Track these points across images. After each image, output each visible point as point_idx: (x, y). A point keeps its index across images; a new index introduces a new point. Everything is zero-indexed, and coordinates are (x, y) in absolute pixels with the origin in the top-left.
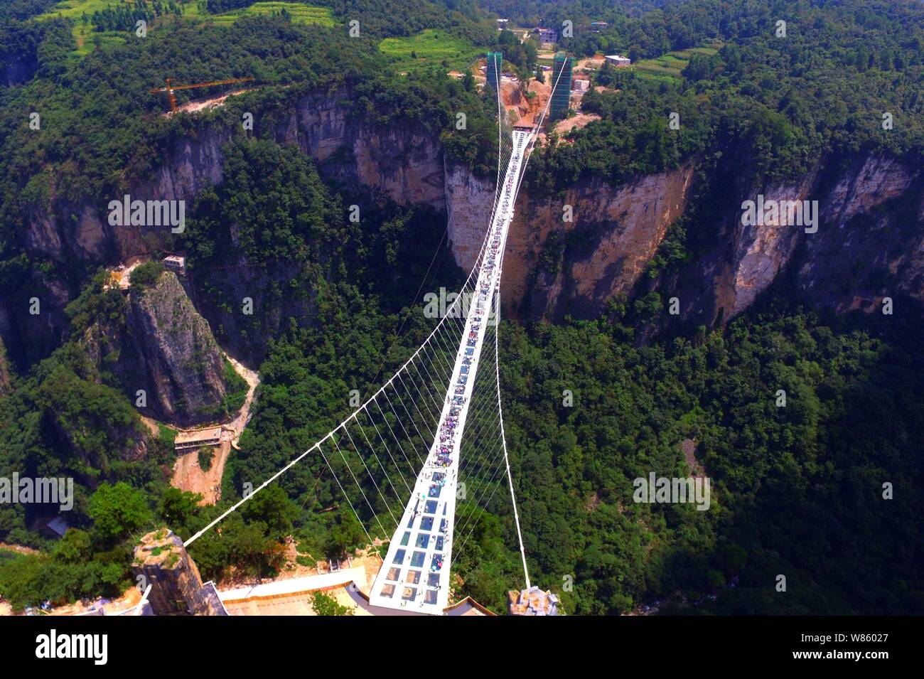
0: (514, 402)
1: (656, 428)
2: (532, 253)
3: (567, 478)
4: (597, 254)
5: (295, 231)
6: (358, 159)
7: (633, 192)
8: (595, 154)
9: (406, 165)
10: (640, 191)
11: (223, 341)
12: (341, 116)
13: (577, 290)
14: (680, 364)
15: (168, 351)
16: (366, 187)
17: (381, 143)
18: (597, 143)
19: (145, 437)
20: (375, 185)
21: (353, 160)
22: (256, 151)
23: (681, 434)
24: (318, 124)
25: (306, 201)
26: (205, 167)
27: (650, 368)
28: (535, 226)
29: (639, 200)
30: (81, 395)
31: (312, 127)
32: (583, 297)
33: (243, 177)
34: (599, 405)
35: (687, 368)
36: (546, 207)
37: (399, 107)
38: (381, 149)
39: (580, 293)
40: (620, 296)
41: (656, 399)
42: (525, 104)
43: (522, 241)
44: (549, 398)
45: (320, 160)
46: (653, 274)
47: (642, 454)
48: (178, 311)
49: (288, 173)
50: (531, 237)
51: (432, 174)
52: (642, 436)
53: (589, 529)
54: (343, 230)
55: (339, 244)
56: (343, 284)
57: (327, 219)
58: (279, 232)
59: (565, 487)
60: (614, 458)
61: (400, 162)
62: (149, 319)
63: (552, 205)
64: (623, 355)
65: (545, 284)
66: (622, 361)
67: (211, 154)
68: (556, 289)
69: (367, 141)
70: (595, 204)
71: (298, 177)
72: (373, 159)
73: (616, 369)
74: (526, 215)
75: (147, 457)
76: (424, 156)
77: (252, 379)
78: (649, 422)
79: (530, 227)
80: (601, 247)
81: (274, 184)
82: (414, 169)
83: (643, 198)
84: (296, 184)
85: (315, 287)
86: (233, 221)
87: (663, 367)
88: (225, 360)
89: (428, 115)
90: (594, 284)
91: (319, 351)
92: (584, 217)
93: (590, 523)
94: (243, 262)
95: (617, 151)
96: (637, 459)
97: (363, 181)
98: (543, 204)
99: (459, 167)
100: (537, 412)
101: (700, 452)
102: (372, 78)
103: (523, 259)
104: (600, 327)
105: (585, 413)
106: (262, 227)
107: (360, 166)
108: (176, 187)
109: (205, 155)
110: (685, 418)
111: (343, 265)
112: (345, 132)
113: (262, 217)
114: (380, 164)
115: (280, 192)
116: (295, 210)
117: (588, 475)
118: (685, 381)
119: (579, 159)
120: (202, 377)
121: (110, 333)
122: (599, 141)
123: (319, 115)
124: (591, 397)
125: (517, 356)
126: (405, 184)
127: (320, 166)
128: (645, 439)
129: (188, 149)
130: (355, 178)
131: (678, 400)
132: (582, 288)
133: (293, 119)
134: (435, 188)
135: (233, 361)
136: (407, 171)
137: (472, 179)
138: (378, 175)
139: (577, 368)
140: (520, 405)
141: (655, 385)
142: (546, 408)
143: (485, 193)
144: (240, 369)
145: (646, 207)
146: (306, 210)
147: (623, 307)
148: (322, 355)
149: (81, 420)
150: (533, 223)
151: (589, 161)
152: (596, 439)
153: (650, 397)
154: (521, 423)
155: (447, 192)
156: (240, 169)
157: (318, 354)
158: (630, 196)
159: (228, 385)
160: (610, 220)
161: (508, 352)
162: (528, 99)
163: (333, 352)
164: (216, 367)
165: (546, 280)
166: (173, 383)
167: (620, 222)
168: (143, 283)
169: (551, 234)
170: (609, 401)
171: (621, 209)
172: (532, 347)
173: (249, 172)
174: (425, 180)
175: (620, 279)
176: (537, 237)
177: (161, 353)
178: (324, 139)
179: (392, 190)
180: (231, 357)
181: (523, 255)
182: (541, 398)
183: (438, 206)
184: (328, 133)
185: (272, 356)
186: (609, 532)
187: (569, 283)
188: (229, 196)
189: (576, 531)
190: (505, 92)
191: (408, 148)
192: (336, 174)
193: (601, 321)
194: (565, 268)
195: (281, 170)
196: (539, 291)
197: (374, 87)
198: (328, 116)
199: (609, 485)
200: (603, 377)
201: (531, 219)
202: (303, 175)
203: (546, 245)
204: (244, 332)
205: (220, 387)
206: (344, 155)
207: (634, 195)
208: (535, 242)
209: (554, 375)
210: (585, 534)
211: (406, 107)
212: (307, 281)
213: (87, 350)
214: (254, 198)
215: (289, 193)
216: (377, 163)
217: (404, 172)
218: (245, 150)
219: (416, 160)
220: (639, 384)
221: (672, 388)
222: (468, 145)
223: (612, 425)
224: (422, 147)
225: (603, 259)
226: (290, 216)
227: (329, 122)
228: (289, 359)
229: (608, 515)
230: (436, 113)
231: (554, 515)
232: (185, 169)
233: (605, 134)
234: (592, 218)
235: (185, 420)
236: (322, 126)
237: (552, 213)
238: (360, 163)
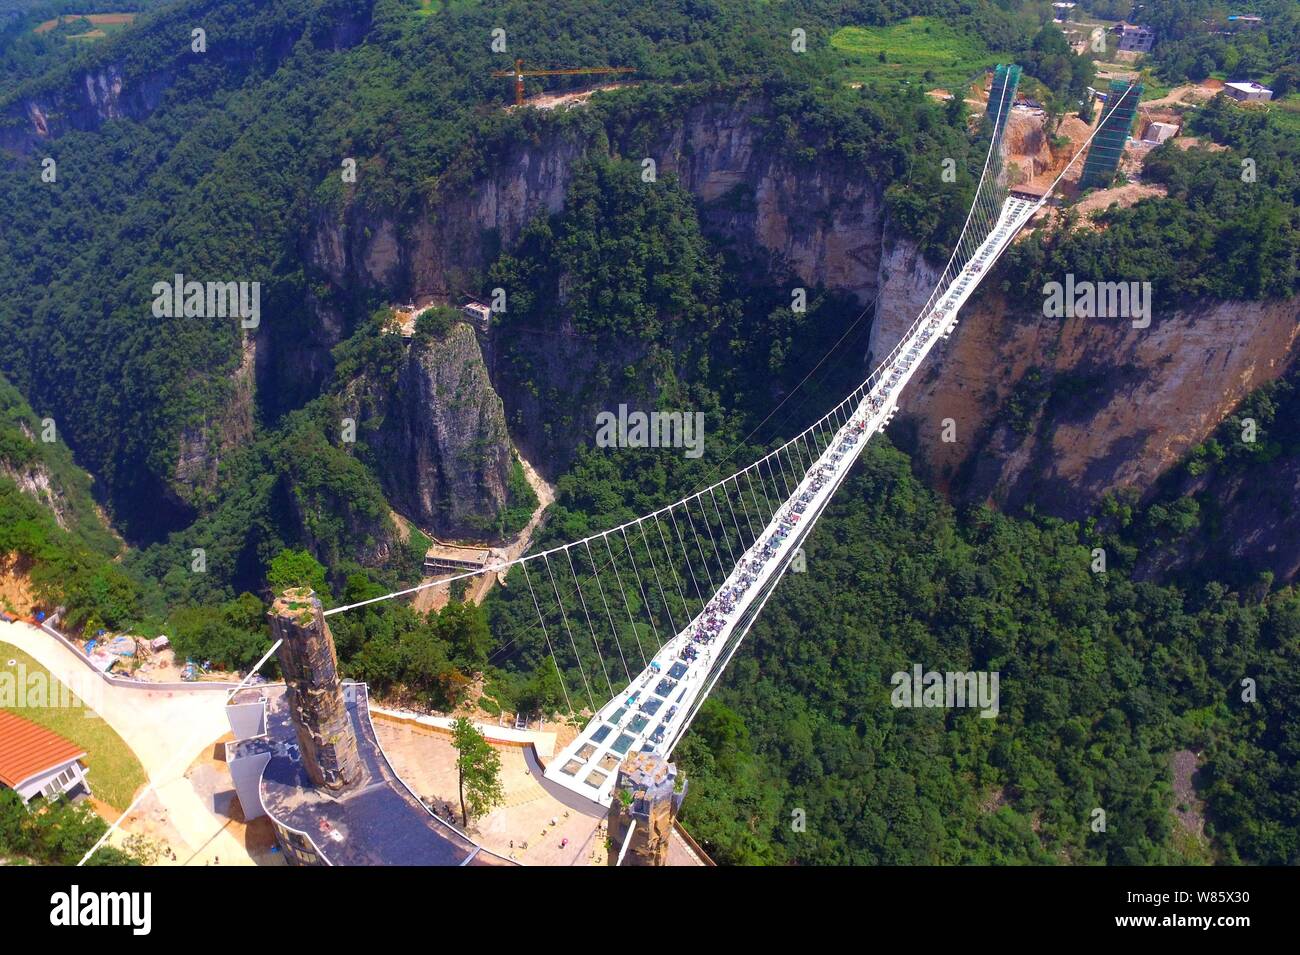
0: (908, 617)
1: (1134, 718)
2: (993, 394)
3: (962, 753)
4: (1102, 417)
5: (647, 298)
6: (760, 207)
7: (1190, 325)
8: (1136, 253)
9: (828, 227)
10: (1203, 327)
11: (518, 432)
12: (748, 140)
13: (1055, 469)
14: (1208, 626)
15: (443, 431)
16: (763, 249)
17: (798, 189)
18: (1145, 236)
19: (390, 539)
20: (777, 250)
21: (752, 208)
22: (616, 176)
23: (1178, 740)
24: (712, 148)
25: (671, 256)
26: (542, 187)
27: (1151, 619)
28: (1006, 354)
29: (1198, 341)
30: (325, 465)
31: (703, 149)
32: (1064, 481)
33: (590, 209)
34: (1045, 657)
35: (1219, 635)
36: (1031, 327)
37: (835, 136)
38: (795, 197)
39: (1059, 474)
40: (1128, 492)
41: (1148, 671)
42: (1046, 155)
43: (982, 374)
44: (966, 624)
45: (706, 200)
46: (1195, 468)
47: (1096, 751)
48: (466, 380)
49: (653, 213)
50: (997, 370)
51: (866, 247)
52: (1106, 724)
53: (974, 838)
54: (716, 308)
55: (707, 328)
56: (699, 386)
57: (697, 288)
58: (625, 296)
59: (955, 766)
60: (1047, 743)
61: (820, 220)
62: (427, 382)
63: (1041, 326)
64: (1109, 587)
65: (1003, 447)
66: (1103, 597)
67: (555, 171)
68: (1019, 460)
69: (778, 183)
70: (1117, 336)
71: (667, 220)
72: (782, 210)
73: (1090, 608)
74: (996, 334)
75: (387, 566)
76: (858, 218)
77: (545, 495)
78: (1124, 705)
79: (1000, 354)
80: (1112, 407)
81: (632, 226)
82: (839, 235)
83: (1206, 339)
84: (662, 229)
85: (658, 383)
86: (564, 269)
87: (1175, 623)
88: (515, 460)
89: (876, 155)
90: (1087, 464)
91: (644, 475)
92: (1094, 353)
93: (978, 830)
94: (567, 329)
95: (1176, 254)
96: (1087, 757)
97: (761, 242)
98: (1028, 321)
99: (904, 242)
100: (941, 641)
101: (1205, 777)
102: (804, 88)
103: (978, 401)
104: (1080, 534)
105: (1021, 664)
106: (602, 285)
107: (760, 218)
108: (501, 209)
109: (547, 171)
110: (1191, 715)
111: (705, 359)
112: (750, 166)
113: (605, 269)
114: (790, 220)
115: (637, 238)
116: (652, 267)
117: (996, 758)
118: (1208, 657)
119: (1106, 259)
120: (479, 476)
121: (377, 392)
122: (1150, 232)
124: (1035, 640)
125: (931, 549)
126: (821, 256)
127: (703, 210)
128: (1109, 729)
129: (526, 160)
130: (749, 235)
131: (1187, 682)
132: (1064, 466)
133: (678, 136)
134: (865, 269)
135: (526, 464)
136: (829, 236)
137: (921, 264)
138: (784, 235)
139: (1025, 590)
140: (918, 623)
141: (1153, 649)
142: (956, 638)
144: (532, 476)
145: (1211, 355)
146: (669, 269)
147: (1128, 511)
148: (647, 482)
149: (319, 497)
150: (1006, 349)
151: (1122, 264)
152: (1026, 707)
153: (1138, 666)
154: (911, 650)
155: (880, 278)
156: (588, 197)
157: (642, 479)
158: (1184, 332)
159: (511, 495)
160: (1136, 365)
161: (918, 539)
162: (1054, 147)
163: (662, 481)
164: (500, 466)
165: (1007, 440)
166: (441, 475)
167: (1154, 372)
168: (430, 332)
169: (1030, 370)
170: (1064, 653)
171: (1162, 351)
172: (959, 540)
173: (600, 204)
174: (853, 254)
175: (1133, 464)
176: (1007, 372)
177: (434, 430)
178: (717, 170)
179: (801, 262)
180: (524, 457)
181: (978, 395)
182: (953, 621)
183: (864, 296)
184: (724, 163)
185: (577, 469)
186: (1005, 852)
187: (1045, 454)
188: (566, 233)
189: (952, 835)
190: (1017, 132)
191: (836, 202)
192: (724, 225)
193: (1084, 525)
194: (1041, 429)
195: (646, 207)
196: (991, 456)
197: (804, 102)
198: (729, 137)
199: (1027, 783)
200: (1064, 615)
201: (1002, 341)
202: (675, 220)
203: (1018, 387)
204: (548, 426)
205: (500, 495)
206: (740, 199)
207: (1191, 331)
208: (1001, 379)
209: (981, 590)
210: (965, 843)
211: (845, 138)
212: (650, 371)
213: (345, 408)
214: (600, 242)
215: (650, 242)
216: (785, 218)
217: (823, 237)
218: (600, 172)
219: (844, 222)
220: (1125, 641)
221: (1181, 661)
222: (926, 210)
223: (1057, 690)
224: (858, 203)
225: (1111, 427)
226: (644, 274)
227: (729, 146)
228: (600, 477)
229: (1011, 827)
230: (889, 153)
231: (924, 800)
232: (517, 187)
233: (1163, 222)
234: (1107, 358)
235: (446, 529)
236: (717, 151)
237: (1040, 338)
238: (761, 214)
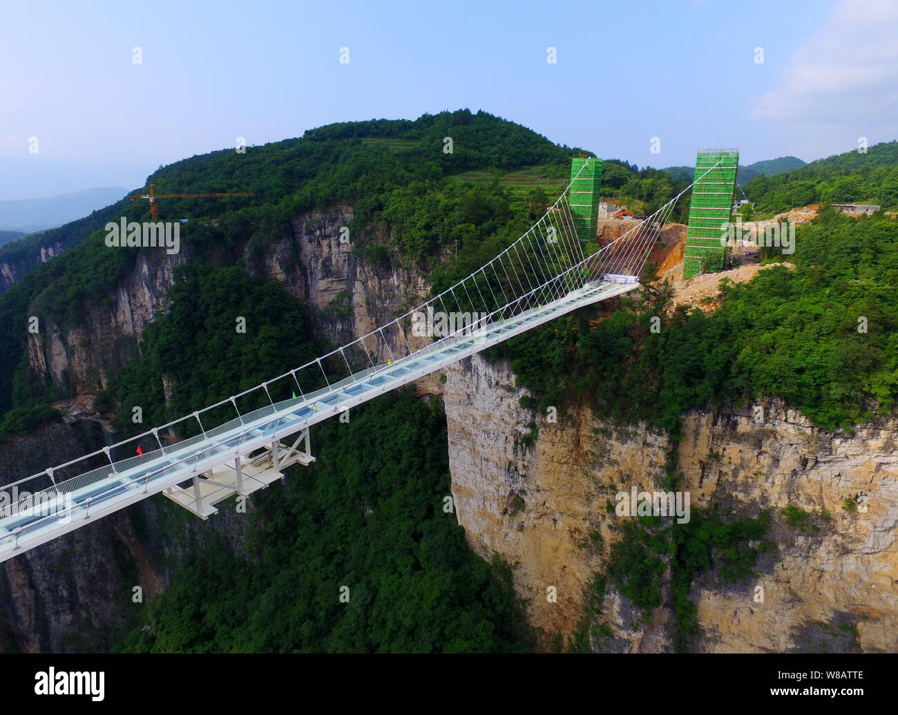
2: (597, 537)
4: (767, 585)
6: (356, 311)
7: (889, 447)
9: (407, 326)
17: (380, 289)
21: (350, 313)
24: (317, 258)
31: (310, 260)
36: (631, 445)
38: (379, 297)
45: (321, 307)
50: (596, 504)
61: (401, 320)
69: (365, 285)
72: (370, 312)
79: (597, 481)
80: (781, 572)
92: (733, 486)
97: (361, 346)
98: (624, 437)
103: (579, 545)
107: (357, 321)
108: (135, 316)
112: (348, 271)
114: (377, 321)
123: (319, 244)
129: (145, 269)
136: (410, 336)
143: (500, 392)
158: (878, 458)
160: (809, 509)
176: (610, 508)
178: (323, 278)
184: (328, 272)
192: (332, 331)
194: (676, 597)
198: (331, 246)
201: (596, 464)
203: (629, 533)
206: (343, 305)
208: (604, 518)
217: (406, 338)
227: (330, 251)
236: (320, 261)
237: (647, 461)
238: (358, 318)
